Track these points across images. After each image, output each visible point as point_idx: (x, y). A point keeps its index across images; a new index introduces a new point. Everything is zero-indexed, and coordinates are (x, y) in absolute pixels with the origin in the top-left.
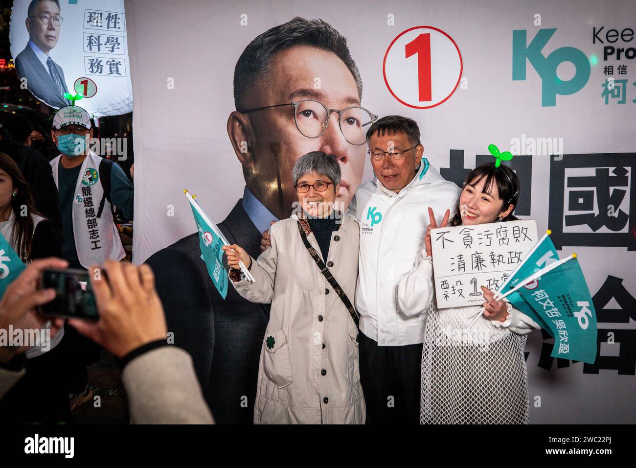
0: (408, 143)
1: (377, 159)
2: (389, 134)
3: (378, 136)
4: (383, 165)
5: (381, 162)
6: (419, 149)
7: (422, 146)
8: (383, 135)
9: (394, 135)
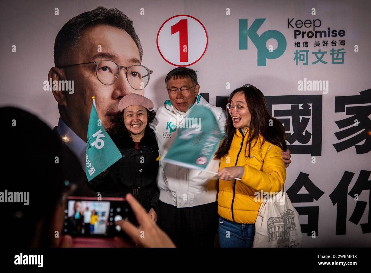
0: (191, 83)
1: (173, 93)
2: (180, 78)
3: (174, 79)
4: (177, 97)
5: (175, 95)
6: (197, 87)
7: (199, 85)
8: (177, 78)
9: (183, 78)
